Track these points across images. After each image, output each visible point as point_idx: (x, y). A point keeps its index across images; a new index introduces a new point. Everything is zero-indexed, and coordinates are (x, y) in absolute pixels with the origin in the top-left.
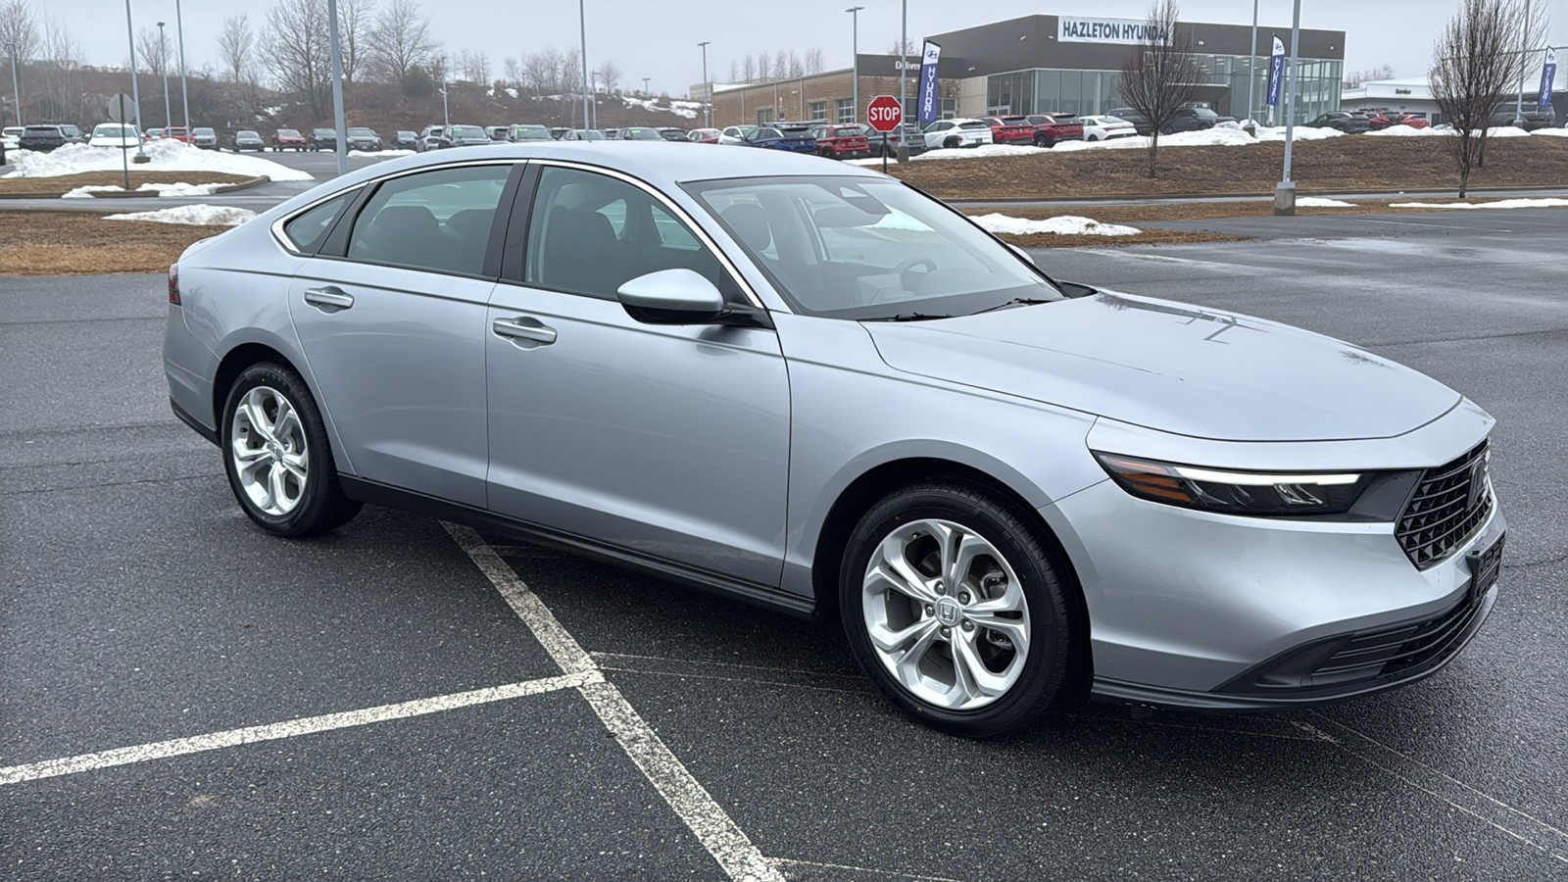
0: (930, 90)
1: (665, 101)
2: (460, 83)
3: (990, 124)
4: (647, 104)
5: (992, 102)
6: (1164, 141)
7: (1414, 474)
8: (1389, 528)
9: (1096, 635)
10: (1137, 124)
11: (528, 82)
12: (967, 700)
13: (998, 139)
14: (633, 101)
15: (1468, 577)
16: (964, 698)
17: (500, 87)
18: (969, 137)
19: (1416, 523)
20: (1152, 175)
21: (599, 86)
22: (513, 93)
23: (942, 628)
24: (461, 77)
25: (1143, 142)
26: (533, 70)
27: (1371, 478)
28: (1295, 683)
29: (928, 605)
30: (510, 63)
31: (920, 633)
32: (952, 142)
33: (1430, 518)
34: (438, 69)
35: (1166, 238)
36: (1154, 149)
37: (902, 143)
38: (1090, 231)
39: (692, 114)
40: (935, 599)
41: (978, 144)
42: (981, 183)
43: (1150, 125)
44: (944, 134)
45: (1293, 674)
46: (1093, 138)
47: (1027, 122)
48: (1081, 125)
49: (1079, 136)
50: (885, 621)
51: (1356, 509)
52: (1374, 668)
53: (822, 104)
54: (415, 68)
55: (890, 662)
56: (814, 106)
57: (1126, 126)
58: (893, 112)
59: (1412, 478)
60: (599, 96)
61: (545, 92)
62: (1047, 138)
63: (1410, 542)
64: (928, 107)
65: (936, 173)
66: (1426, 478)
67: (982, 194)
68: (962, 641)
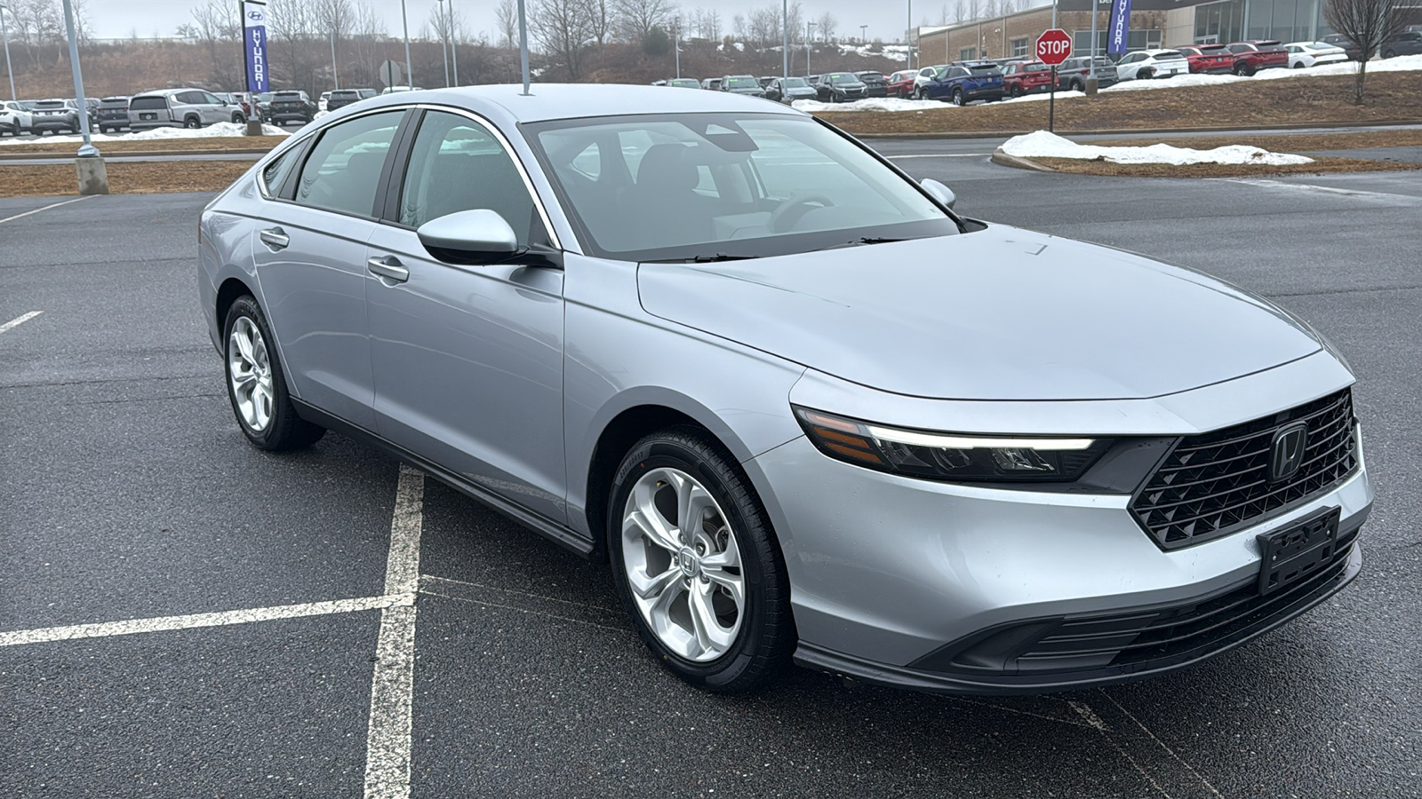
0: (1120, 22)
1: (878, 46)
2: (694, 40)
3: (1187, 53)
4: (860, 50)
5: (1200, 32)
6: (1375, 65)
7: (1165, 442)
8: (1122, 502)
9: (796, 599)
10: (1348, 51)
11: (757, 37)
12: (702, 652)
13: (1194, 69)
14: (848, 48)
15: (1255, 558)
16: (698, 651)
17: (729, 42)
18: (1164, 67)
19: (1168, 497)
20: (1359, 101)
21: (817, 35)
22: (740, 46)
23: (686, 578)
24: (695, 35)
25: (1352, 68)
26: (758, 27)
27: (1107, 445)
28: (996, 666)
29: (675, 554)
30: (738, 20)
31: (667, 580)
32: (1145, 73)
33: (1194, 492)
34: (676, 28)
35: (1335, 167)
36: (1362, 76)
37: (1091, 76)
38: (1257, 161)
39: (902, 58)
40: (678, 549)
41: (1174, 73)
42: (1172, 113)
43: (1360, 52)
44: (1137, 66)
45: (995, 656)
46: (1299, 65)
47: (1227, 50)
48: (1286, 52)
49: (1284, 64)
50: (644, 567)
51: (1089, 478)
52: (1104, 657)
53: (1024, 42)
54: (654, 28)
55: (645, 606)
56: (1017, 43)
57: (1338, 52)
58: (1063, 46)
59: (1164, 444)
60: (818, 45)
61: (768, 44)
62: (1249, 66)
63: (1157, 518)
64: (1118, 39)
65: (1124, 105)
66: (1180, 446)
67: (1169, 125)
68: (698, 592)
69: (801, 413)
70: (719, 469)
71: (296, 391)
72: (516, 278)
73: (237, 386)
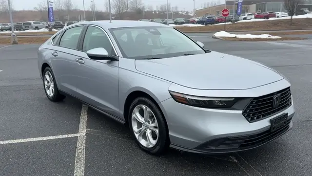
0: (240, 7)
1: (187, 12)
2: (148, 11)
3: (254, 14)
4: (184, 13)
5: (257, 10)
6: (294, 17)
8: (241, 112)
9: (170, 133)
10: (288, 14)
11: (161, 10)
12: (149, 146)
13: (255, 18)
14: (181, 13)
15: (270, 124)
17: (155, 11)
18: (249, 17)
19: (251, 111)
20: (291, 25)
21: (174, 10)
22: (157, 12)
23: (146, 129)
24: (148, 10)
25: (289, 17)
26: (161, 8)
27: (238, 99)
28: (214, 148)
30: (157, 7)
31: (142, 129)
32: (245, 19)
33: (256, 110)
34: (143, 8)
35: (286, 39)
36: (292, 19)
37: (234, 19)
38: (269, 37)
39: (193, 15)
40: (144, 122)
41: (251, 19)
42: (251, 27)
43: (291, 14)
44: (243, 17)
45: (213, 146)
46: (278, 17)
47: (262, 14)
48: (275, 14)
49: (275, 16)
50: (136, 126)
51: (234, 106)
52: (237, 146)
53: (219, 12)
54: (139, 8)
55: (137, 135)
56: (217, 12)
57: (286, 14)
58: (227, 13)
59: (250, 99)
60: (174, 12)
61: (163, 12)
62: (267, 17)
63: (248, 115)
64: (239, 11)
65: (240, 25)
66: (253, 99)
67: (250, 30)
68: (148, 132)
69: (171, 92)
70: (153, 105)
71: (59, 88)
72: (108, 63)
73: (46, 87)
